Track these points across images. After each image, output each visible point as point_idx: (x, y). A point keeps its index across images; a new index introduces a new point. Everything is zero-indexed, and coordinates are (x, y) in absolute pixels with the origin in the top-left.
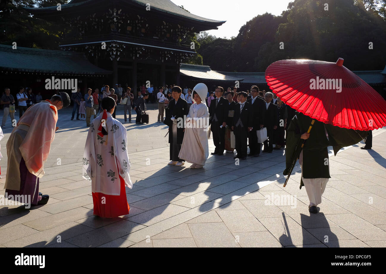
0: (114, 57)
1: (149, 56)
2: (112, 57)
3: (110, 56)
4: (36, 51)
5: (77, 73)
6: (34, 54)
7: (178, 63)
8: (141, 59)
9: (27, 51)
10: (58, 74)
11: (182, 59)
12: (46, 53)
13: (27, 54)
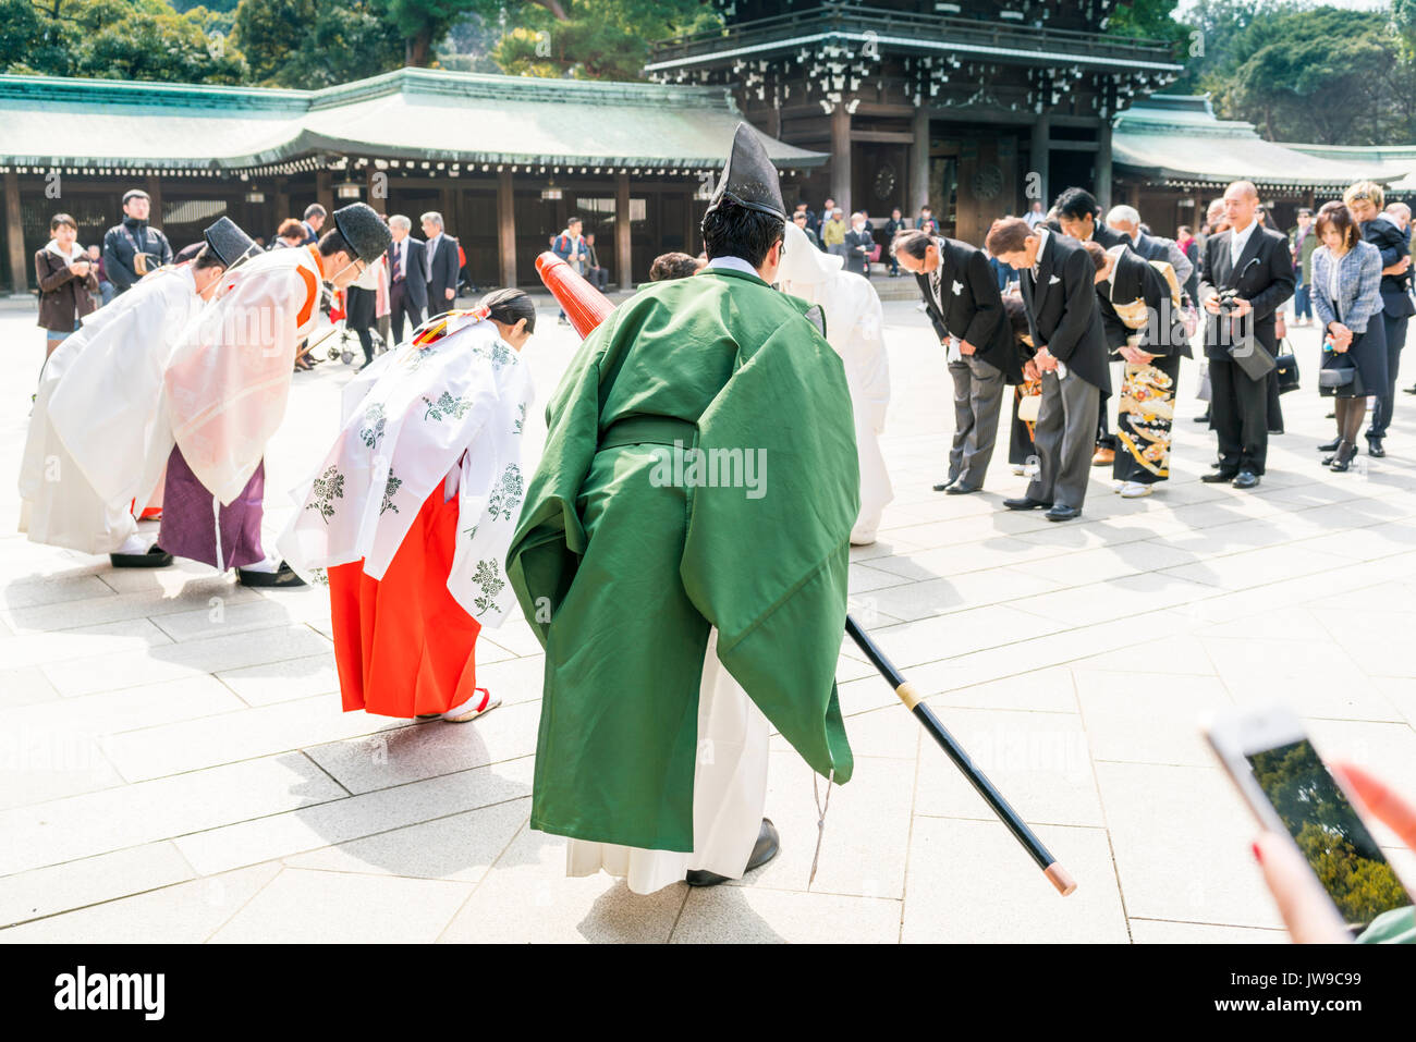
0: (837, 98)
1: (981, 92)
2: (829, 101)
3: (823, 96)
4: (553, 90)
5: (690, 165)
6: (545, 101)
7: (1103, 112)
8: (949, 103)
9: (519, 88)
10: (621, 168)
11: (1124, 96)
12: (587, 94)
13: (521, 99)
